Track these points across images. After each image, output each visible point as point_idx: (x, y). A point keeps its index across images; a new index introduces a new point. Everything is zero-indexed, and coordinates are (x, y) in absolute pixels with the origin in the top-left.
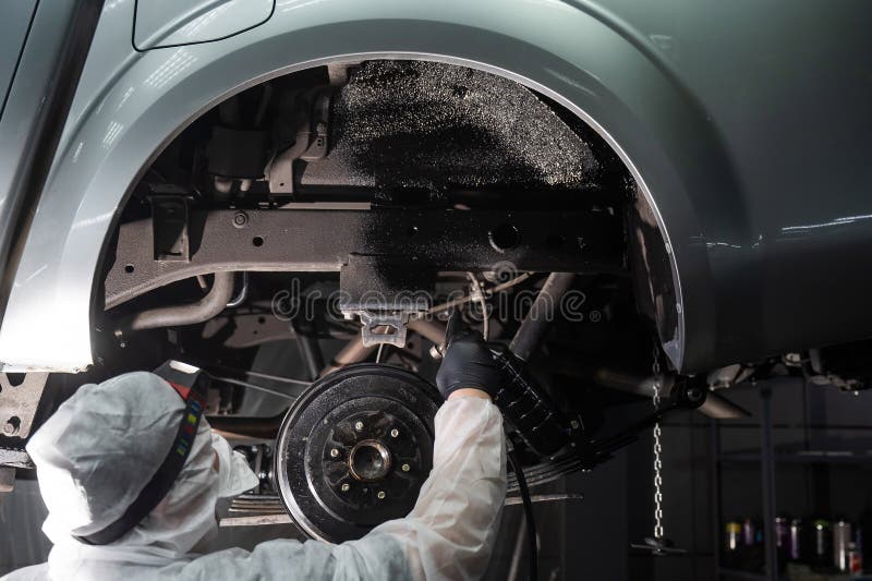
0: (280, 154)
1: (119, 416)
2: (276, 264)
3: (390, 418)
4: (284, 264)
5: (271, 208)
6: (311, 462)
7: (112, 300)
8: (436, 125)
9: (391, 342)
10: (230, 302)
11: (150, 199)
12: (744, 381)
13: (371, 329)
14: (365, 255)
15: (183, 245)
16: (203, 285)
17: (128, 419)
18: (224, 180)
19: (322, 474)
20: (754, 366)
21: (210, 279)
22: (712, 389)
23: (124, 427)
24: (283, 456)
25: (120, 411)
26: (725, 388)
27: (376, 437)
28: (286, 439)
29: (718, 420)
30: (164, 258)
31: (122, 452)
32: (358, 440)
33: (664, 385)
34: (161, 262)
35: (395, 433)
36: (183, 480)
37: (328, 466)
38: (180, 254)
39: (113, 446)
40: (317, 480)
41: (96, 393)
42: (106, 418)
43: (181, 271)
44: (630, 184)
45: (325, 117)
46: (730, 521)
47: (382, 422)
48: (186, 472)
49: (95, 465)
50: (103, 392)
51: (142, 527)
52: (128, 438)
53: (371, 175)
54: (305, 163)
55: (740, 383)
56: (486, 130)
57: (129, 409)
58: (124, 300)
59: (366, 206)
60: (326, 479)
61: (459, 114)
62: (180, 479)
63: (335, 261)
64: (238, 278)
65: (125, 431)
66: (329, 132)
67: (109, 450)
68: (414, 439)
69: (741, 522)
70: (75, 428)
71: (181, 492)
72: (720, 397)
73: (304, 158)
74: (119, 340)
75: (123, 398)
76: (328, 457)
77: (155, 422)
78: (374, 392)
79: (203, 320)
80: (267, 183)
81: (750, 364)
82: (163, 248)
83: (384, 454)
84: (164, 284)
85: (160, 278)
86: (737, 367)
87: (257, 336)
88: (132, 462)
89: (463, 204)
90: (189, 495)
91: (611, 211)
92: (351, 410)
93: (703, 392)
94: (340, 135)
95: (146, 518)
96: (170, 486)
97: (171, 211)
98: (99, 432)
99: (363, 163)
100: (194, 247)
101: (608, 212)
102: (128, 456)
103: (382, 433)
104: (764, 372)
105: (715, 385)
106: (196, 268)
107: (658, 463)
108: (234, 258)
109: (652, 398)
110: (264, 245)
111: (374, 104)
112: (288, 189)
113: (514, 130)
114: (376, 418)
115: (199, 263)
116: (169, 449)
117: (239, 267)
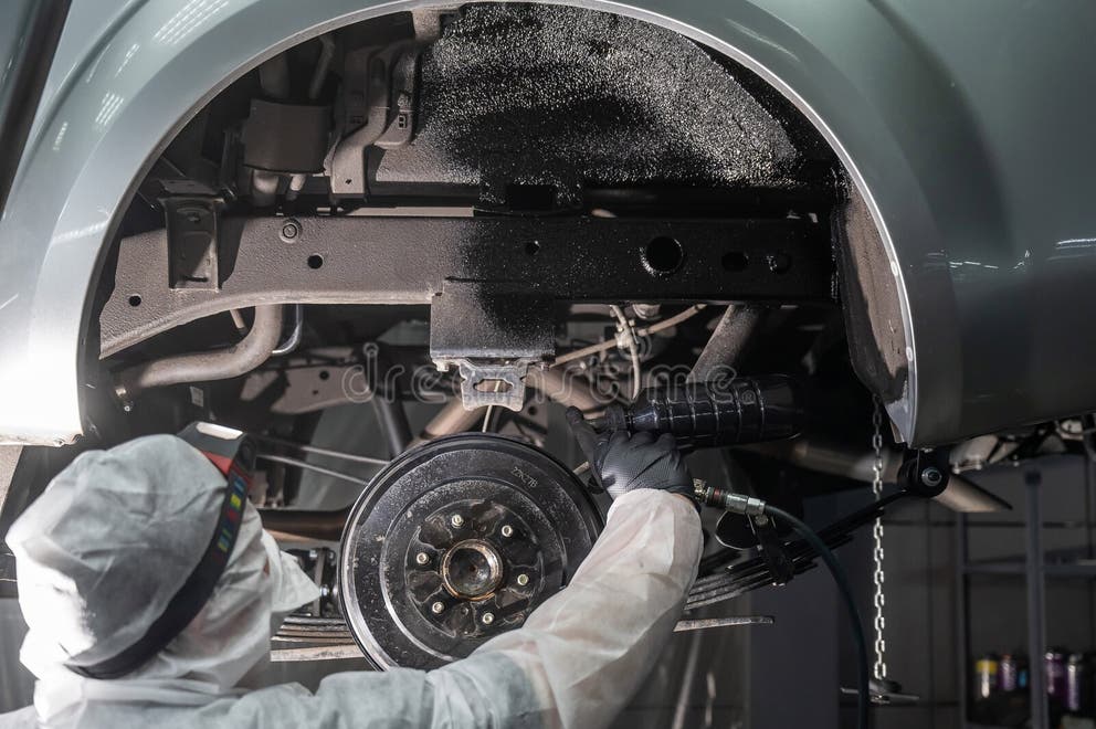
0: (346, 138)
1: (138, 495)
2: (342, 293)
3: (501, 509)
4: (352, 294)
5: (334, 214)
6: (389, 571)
7: (110, 344)
8: (566, 97)
9: (503, 403)
10: (277, 348)
11: (162, 201)
12: (1003, 460)
13: (475, 385)
14: (465, 280)
15: (209, 266)
16: (239, 324)
17: (152, 499)
18: (268, 174)
19: (404, 588)
20: (1017, 440)
21: (248, 315)
22: (957, 471)
23: (148, 510)
24: (350, 564)
25: (140, 488)
26: (975, 471)
27: (481, 536)
28: (354, 539)
29: (965, 515)
30: (183, 286)
31: (145, 545)
32: (455, 541)
33: (889, 465)
34: (180, 291)
35: (507, 531)
36: (226, 586)
37: (412, 577)
38: (205, 280)
39: (133, 536)
40: (397, 596)
41: (104, 463)
42: (121, 498)
43: (207, 304)
44: (840, 178)
45: (409, 86)
46: (981, 658)
47: (488, 515)
48: (230, 575)
49: (109, 563)
50: (114, 462)
51: (170, 653)
52: (153, 525)
53: (474, 167)
54: (380, 152)
55: (996, 463)
56: (636, 104)
57: (154, 486)
58: (128, 344)
59: (468, 212)
60: (410, 595)
61: (598, 80)
62: (221, 585)
63: (424, 288)
64: (287, 313)
65: (149, 515)
66: (415, 107)
67: (128, 542)
68: (534, 539)
69: (996, 658)
70: (79, 511)
71: (223, 603)
72: (968, 482)
73: (378, 143)
74: (120, 402)
75: (145, 469)
76: (413, 564)
77: (190, 504)
78: (477, 473)
79: (239, 373)
80: (327, 180)
81: (1011, 437)
82: (181, 272)
83: (492, 560)
84: (184, 322)
85: (177, 313)
86: (991, 441)
87: (319, 397)
88: (158, 560)
89: (604, 209)
90: (234, 607)
91: (814, 218)
92: (446, 498)
93: (945, 476)
94: (431, 111)
95: (174, 640)
96: (209, 594)
97: (193, 219)
98: (113, 516)
99: (462, 151)
100: (225, 271)
101: (810, 219)
102: (153, 551)
103: (488, 531)
104: (1029, 448)
105: (962, 465)
106: (228, 299)
107: (879, 575)
108: (281, 285)
109: (870, 485)
110: (323, 266)
111: (478, 69)
112: (358, 188)
113: (676, 104)
114: (479, 510)
115: (232, 292)
116: (207, 544)
117: (288, 298)
